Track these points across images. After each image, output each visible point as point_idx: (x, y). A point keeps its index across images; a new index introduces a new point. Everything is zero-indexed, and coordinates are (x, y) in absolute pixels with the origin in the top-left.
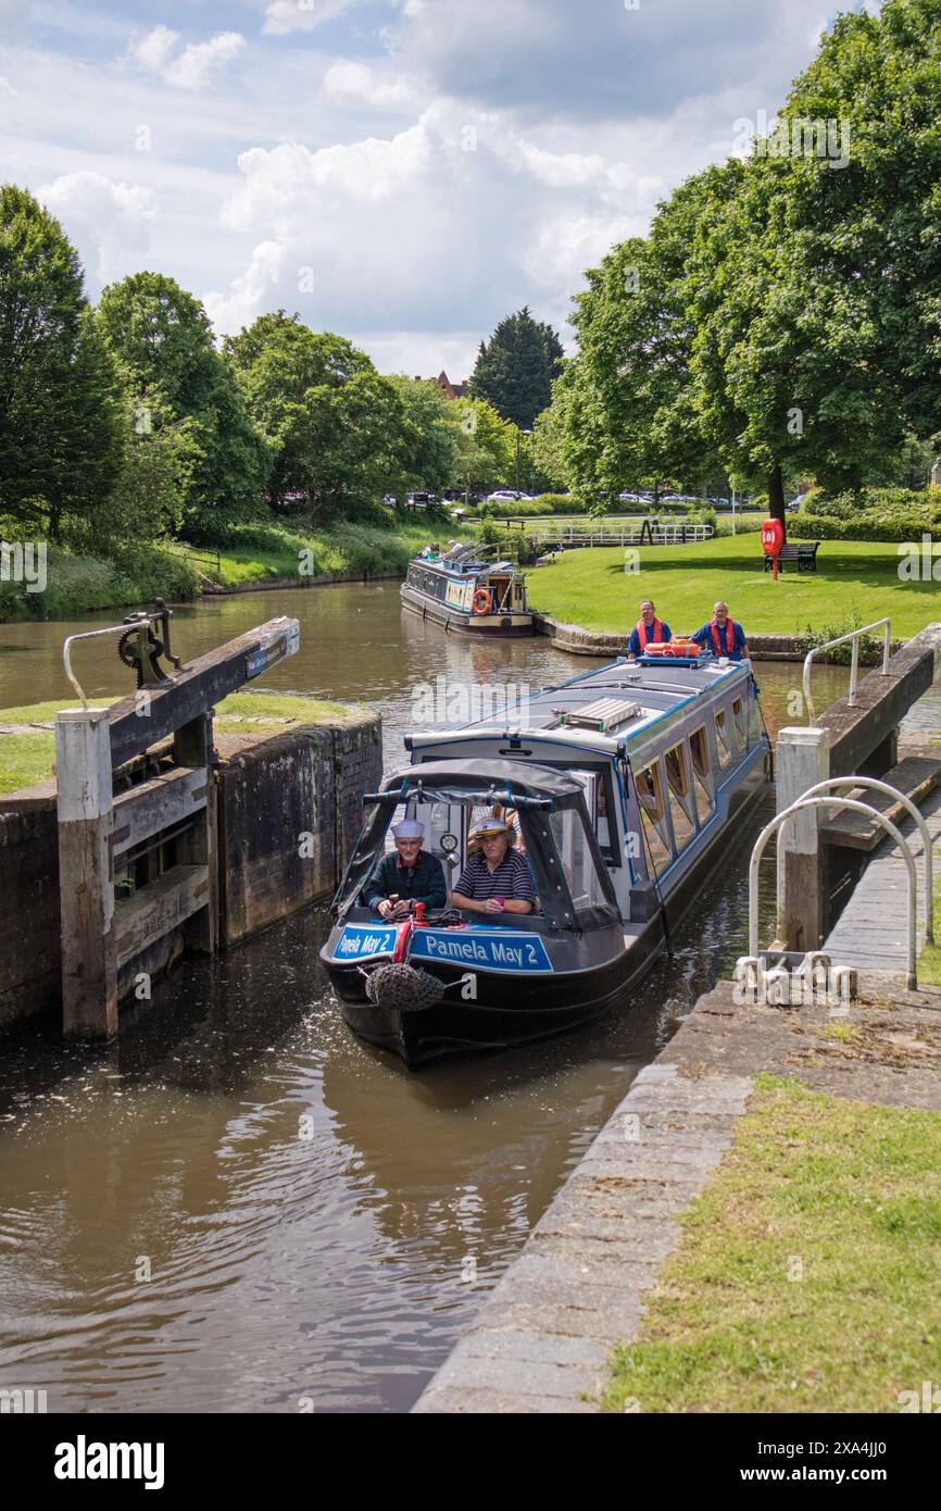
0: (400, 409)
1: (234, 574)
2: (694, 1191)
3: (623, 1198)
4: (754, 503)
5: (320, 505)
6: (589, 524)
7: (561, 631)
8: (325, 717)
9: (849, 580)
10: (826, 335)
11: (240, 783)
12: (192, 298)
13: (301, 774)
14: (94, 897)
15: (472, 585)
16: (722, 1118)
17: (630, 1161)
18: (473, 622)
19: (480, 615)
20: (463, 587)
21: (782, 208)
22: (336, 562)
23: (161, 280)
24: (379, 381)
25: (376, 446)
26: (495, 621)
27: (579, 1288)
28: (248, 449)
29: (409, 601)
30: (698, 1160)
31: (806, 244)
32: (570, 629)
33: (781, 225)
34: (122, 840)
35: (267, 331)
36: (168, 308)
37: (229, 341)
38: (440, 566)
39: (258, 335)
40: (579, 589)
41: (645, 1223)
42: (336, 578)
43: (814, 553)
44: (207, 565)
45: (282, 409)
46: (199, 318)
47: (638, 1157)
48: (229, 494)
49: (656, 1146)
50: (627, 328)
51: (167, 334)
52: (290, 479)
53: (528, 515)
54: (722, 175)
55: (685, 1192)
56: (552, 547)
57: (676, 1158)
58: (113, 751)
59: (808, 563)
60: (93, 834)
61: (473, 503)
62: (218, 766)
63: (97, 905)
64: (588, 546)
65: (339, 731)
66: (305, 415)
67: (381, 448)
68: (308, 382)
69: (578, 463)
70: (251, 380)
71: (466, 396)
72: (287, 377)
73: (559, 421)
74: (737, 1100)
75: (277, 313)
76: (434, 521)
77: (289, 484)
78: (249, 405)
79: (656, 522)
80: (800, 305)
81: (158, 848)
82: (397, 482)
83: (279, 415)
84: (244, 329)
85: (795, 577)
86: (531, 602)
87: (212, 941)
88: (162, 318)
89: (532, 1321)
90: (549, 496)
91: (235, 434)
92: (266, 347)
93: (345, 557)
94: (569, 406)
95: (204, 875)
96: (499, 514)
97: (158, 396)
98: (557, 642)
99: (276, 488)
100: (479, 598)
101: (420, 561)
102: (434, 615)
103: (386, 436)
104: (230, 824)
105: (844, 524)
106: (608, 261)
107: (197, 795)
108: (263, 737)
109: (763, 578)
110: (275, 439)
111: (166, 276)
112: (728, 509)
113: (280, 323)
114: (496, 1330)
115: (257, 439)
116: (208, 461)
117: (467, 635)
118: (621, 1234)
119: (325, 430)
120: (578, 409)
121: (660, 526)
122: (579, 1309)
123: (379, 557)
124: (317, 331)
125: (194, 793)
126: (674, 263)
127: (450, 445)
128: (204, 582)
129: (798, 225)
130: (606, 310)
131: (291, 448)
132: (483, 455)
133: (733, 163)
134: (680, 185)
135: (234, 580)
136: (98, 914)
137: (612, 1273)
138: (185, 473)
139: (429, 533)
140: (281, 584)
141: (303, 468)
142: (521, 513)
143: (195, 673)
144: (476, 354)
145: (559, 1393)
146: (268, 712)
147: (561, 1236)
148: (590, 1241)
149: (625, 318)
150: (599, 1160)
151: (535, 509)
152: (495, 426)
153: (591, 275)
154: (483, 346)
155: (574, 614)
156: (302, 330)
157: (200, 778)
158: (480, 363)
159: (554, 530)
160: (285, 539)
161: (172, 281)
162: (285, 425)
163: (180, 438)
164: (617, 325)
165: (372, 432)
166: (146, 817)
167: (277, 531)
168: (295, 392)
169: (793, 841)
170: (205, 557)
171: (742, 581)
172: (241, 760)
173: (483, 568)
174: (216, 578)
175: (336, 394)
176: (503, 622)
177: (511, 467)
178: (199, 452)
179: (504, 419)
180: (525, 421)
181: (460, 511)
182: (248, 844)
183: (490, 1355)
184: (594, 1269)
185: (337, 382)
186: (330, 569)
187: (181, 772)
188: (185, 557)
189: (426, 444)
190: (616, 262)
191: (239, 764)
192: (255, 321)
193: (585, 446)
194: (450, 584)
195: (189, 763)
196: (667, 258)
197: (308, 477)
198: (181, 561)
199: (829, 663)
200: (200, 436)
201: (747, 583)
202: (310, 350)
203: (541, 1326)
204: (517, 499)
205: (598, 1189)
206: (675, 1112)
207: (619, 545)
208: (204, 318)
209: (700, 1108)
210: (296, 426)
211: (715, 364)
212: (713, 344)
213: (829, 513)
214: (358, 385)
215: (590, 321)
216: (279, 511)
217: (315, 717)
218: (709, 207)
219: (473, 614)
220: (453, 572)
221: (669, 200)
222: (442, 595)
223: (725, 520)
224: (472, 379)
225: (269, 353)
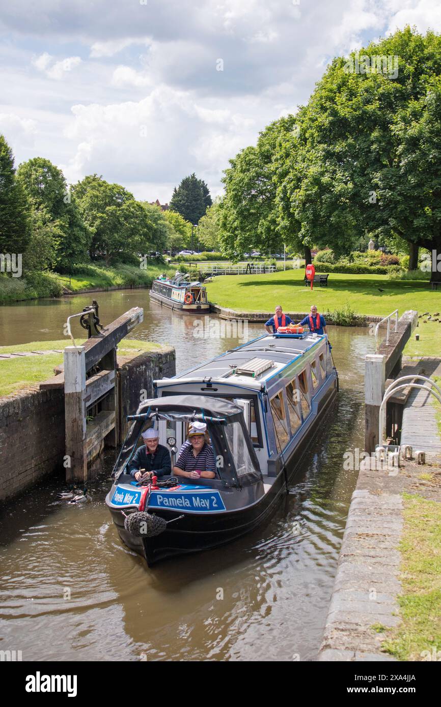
0: (146, 216)
1: (76, 286)
2: (398, 538)
3: (373, 541)
4: (290, 256)
5: (111, 257)
6: (225, 265)
7: (224, 311)
8: (153, 349)
9: (343, 290)
10: (333, 187)
11: (126, 377)
12: (57, 168)
13: (148, 373)
14: (79, 424)
15: (184, 291)
16: (396, 510)
17: (368, 527)
18: (185, 307)
19: (188, 304)
20: (180, 292)
21: (312, 135)
22: (119, 281)
23: (45, 161)
24: (137, 205)
25: (136, 232)
26: (194, 307)
27: (372, 575)
28: (82, 233)
29: (153, 298)
30: (394, 526)
31: (324, 150)
32: (227, 310)
33: (313, 142)
34: (88, 401)
35: (89, 183)
36: (47, 172)
37: (72, 187)
38: (168, 283)
39: (85, 184)
40: (227, 293)
41: (385, 551)
42: (119, 288)
43: (326, 278)
44: (65, 282)
45: (96, 216)
46: (60, 177)
47: (371, 526)
48: (74, 252)
49: (375, 521)
50: (248, 184)
51: (47, 183)
52: (99, 245)
53: (196, 261)
54: (286, 121)
55: (395, 539)
56: (209, 275)
57: (385, 526)
58: (86, 364)
59: (324, 283)
60: (79, 398)
61: (173, 255)
62: (118, 370)
63: (81, 427)
64: (224, 274)
65: (161, 355)
66: (105, 219)
67: (137, 233)
68: (106, 204)
69: (226, 241)
70: (83, 204)
71: (168, 210)
72: (99, 202)
73: (218, 223)
74: (398, 503)
75: (93, 175)
76: (159, 263)
77: (98, 248)
78: (82, 214)
79: (252, 265)
80: (322, 174)
81: (96, 405)
82: (144, 247)
83: (95, 218)
84: (79, 181)
85: (319, 288)
86: (209, 299)
87: (116, 442)
88: (44, 176)
89: (360, 587)
90: (206, 253)
91: (76, 226)
92: (88, 189)
93: (123, 279)
94: (221, 216)
95: (113, 415)
96: (186, 260)
97: (45, 210)
98: (222, 315)
99: (93, 249)
100: (187, 297)
101: (158, 281)
102: (166, 304)
103: (140, 228)
104: (123, 393)
105: (333, 266)
106: (239, 156)
107: (112, 382)
108: (132, 357)
109: (307, 289)
110: (93, 228)
111: (47, 159)
112: (282, 259)
113: (94, 180)
114: (348, 590)
115: (85, 229)
116: (66, 238)
117: (182, 312)
118: (377, 555)
119: (114, 225)
120: (225, 218)
121: (254, 266)
122: (375, 582)
123: (137, 279)
124: (111, 183)
125: (111, 381)
126: (267, 158)
127: (165, 232)
128: (64, 289)
129: (319, 142)
130: (238, 176)
131: (99, 233)
132: (178, 235)
133: (290, 116)
134: (269, 125)
135: (77, 288)
136: (81, 431)
137: (381, 569)
138: (57, 244)
139: (157, 268)
140: (96, 290)
141: (104, 241)
142: (194, 260)
143: (111, 331)
144: (173, 192)
145: (383, 613)
146: (129, 347)
147: (355, 556)
148: (367, 557)
149: (246, 180)
150: (355, 527)
151: (200, 258)
152: (182, 223)
153: (231, 162)
154: (175, 189)
155: (228, 304)
156: (104, 182)
157: (113, 375)
158: (174, 196)
159: (209, 268)
160: (97, 271)
161: (49, 162)
162: (97, 222)
163: (54, 228)
164: (243, 183)
165: (134, 226)
166: (96, 391)
167: (92, 267)
168: (101, 208)
169: (372, 400)
170: (65, 279)
171: (298, 290)
172: (127, 367)
173: (188, 284)
174: (69, 287)
175: (119, 210)
176: (198, 307)
177: (188, 240)
178: (62, 234)
179: (186, 221)
180: (195, 221)
181: (170, 259)
182: (129, 402)
183: (349, 599)
184: (374, 568)
185: (119, 205)
186: (116, 284)
187: (104, 372)
188: (56, 279)
189: (156, 230)
190: (242, 157)
191: (126, 369)
192: (84, 178)
193: (229, 234)
194: (173, 290)
195: (107, 369)
196: (264, 156)
197: (107, 245)
198: (54, 280)
199: (337, 325)
200: (62, 227)
201: (300, 291)
202: (108, 191)
203: (364, 589)
204: (192, 254)
205: (360, 538)
206: (376, 508)
207: (237, 274)
208: (63, 177)
209: (385, 506)
210: (102, 223)
211: (286, 199)
212: (285, 191)
213: (327, 261)
214: (128, 206)
215: (231, 181)
216: (94, 259)
217: (149, 349)
218: (282, 134)
219: (184, 303)
220: (174, 286)
221: (264, 131)
222: (169, 296)
223: (280, 264)
224: (170, 203)
225: (90, 192)
